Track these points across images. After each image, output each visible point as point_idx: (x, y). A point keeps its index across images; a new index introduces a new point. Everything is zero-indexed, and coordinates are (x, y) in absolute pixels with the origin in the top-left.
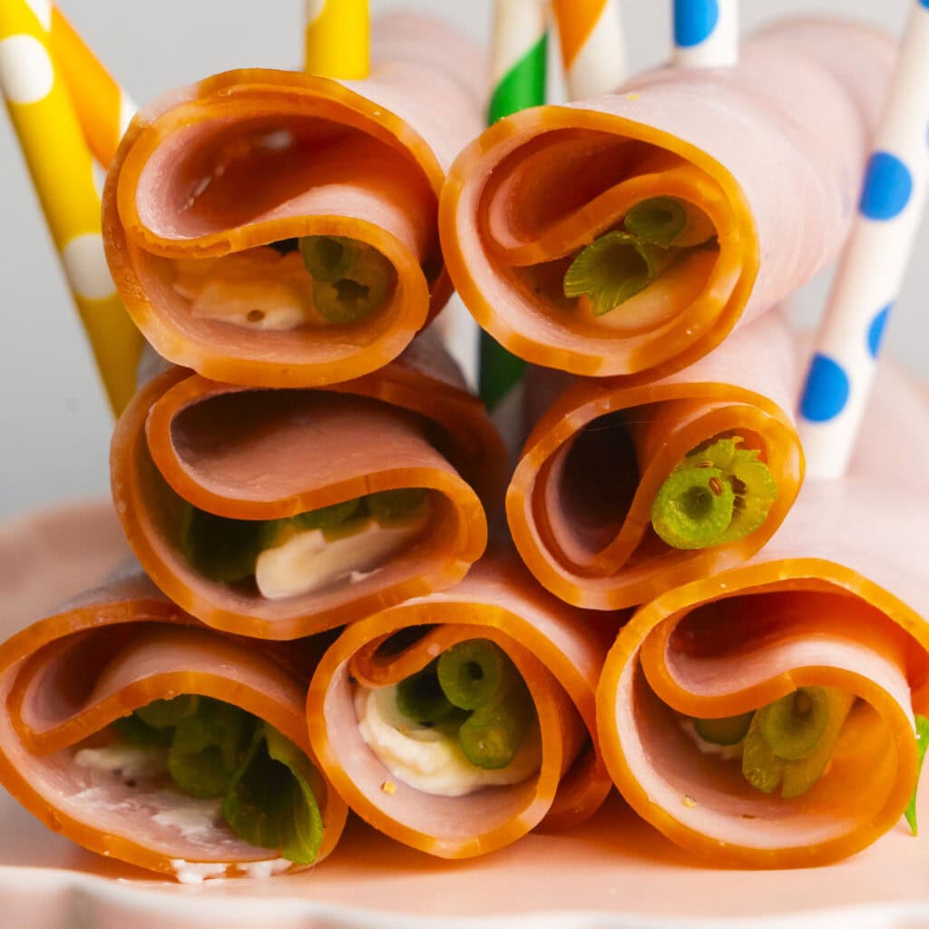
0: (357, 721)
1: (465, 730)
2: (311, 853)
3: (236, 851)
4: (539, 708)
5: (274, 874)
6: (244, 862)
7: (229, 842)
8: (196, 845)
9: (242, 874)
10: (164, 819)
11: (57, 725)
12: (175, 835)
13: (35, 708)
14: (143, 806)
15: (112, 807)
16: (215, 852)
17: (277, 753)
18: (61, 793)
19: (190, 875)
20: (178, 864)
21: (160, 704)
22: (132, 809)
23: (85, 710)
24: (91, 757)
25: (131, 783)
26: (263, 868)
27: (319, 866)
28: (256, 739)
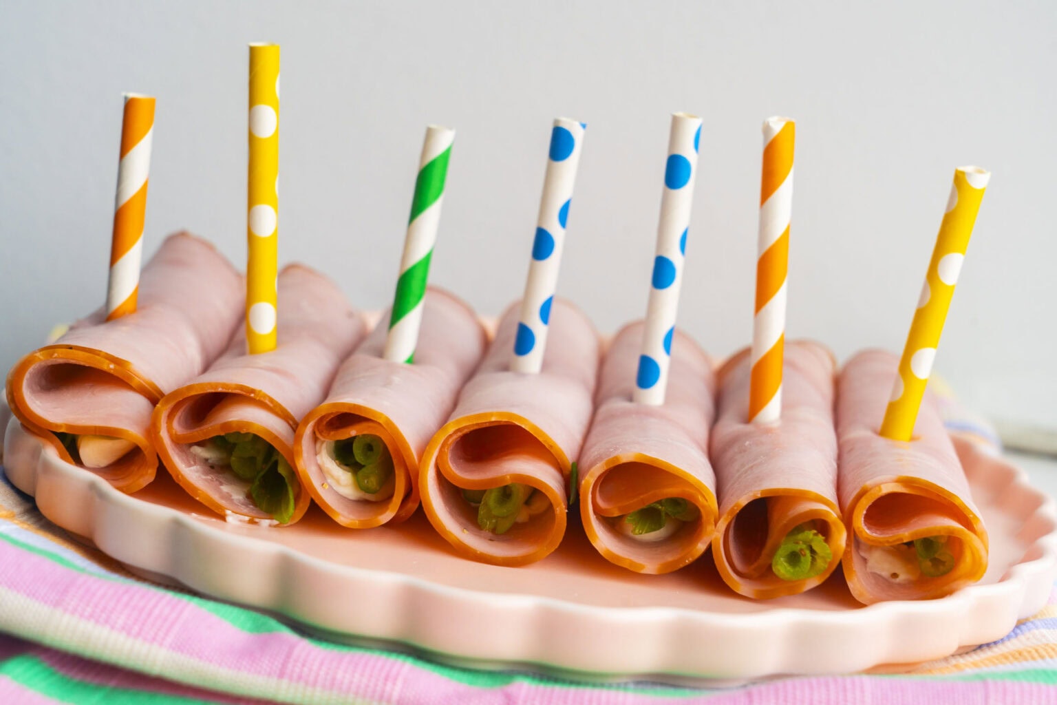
0: (316, 454)
1: (360, 473)
2: (287, 519)
3: (254, 512)
4: (396, 472)
5: (270, 526)
6: (258, 518)
7: (251, 506)
8: (236, 505)
9: (256, 523)
10: (225, 488)
11: (189, 432)
12: (228, 497)
13: (179, 423)
14: (217, 480)
15: (204, 477)
16: (245, 510)
17: (281, 470)
18: (184, 466)
19: (232, 519)
20: (228, 512)
21: (238, 433)
22: (212, 480)
23: (202, 428)
24: (197, 450)
25: (212, 467)
26: (266, 523)
27: (291, 526)
28: (273, 459)
